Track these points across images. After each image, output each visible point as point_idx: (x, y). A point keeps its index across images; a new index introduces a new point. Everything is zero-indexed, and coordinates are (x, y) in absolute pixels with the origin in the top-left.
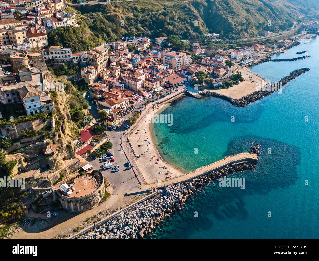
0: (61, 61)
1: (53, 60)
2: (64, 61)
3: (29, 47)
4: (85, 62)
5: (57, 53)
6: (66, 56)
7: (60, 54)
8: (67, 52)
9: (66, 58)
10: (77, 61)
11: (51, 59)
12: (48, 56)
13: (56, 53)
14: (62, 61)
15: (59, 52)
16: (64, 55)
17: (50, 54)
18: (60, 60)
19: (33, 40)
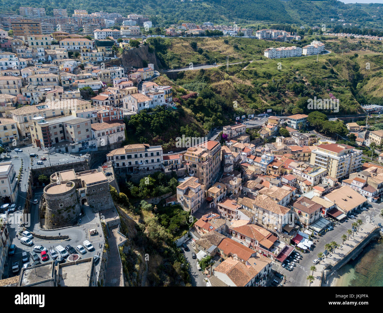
0: (144, 168)
1: (131, 169)
2: (148, 168)
3: (94, 146)
4: (184, 170)
5: (139, 155)
6: (153, 161)
7: (144, 157)
8: (155, 154)
9: (152, 164)
10: (171, 169)
11: (127, 166)
12: (123, 161)
13: (136, 156)
14: (146, 168)
15: (141, 155)
16: (150, 159)
17: (126, 159)
18: (142, 168)
19: (101, 135)
